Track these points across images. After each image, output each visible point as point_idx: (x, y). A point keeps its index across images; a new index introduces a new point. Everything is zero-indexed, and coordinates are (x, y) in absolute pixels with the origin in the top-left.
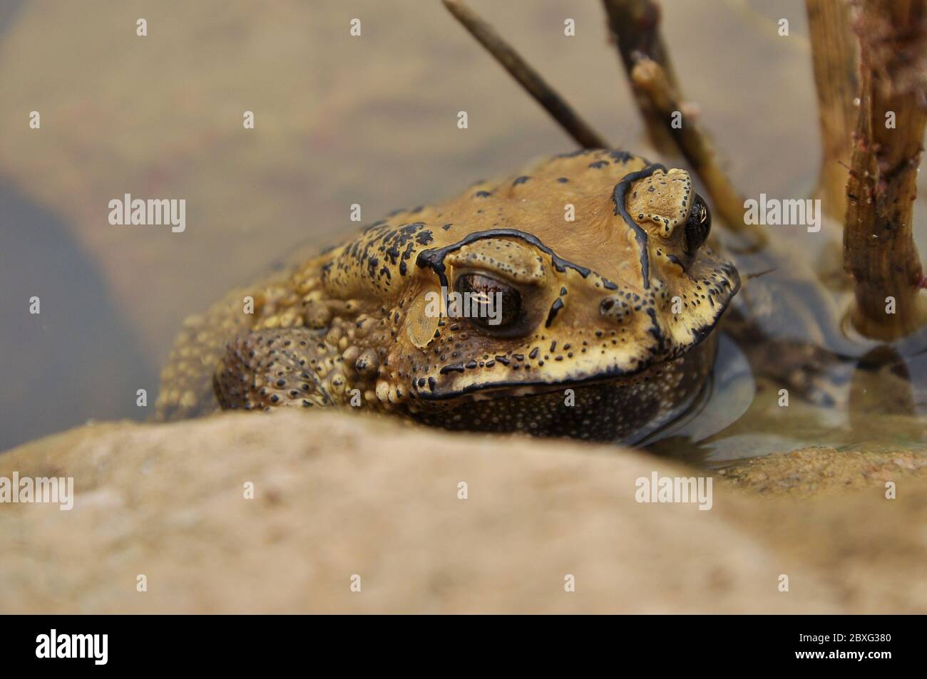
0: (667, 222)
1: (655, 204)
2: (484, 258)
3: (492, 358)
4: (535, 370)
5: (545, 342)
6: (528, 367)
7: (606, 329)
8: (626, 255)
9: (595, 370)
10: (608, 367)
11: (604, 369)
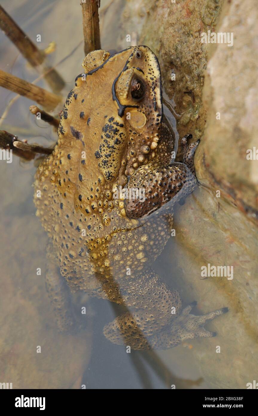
0: (106, 52)
1: (99, 57)
2: (128, 80)
3: (153, 93)
4: (157, 79)
5: (148, 76)
6: (156, 81)
7: (144, 58)
8: (118, 58)
9: (156, 63)
10: (155, 59)
11: (156, 60)
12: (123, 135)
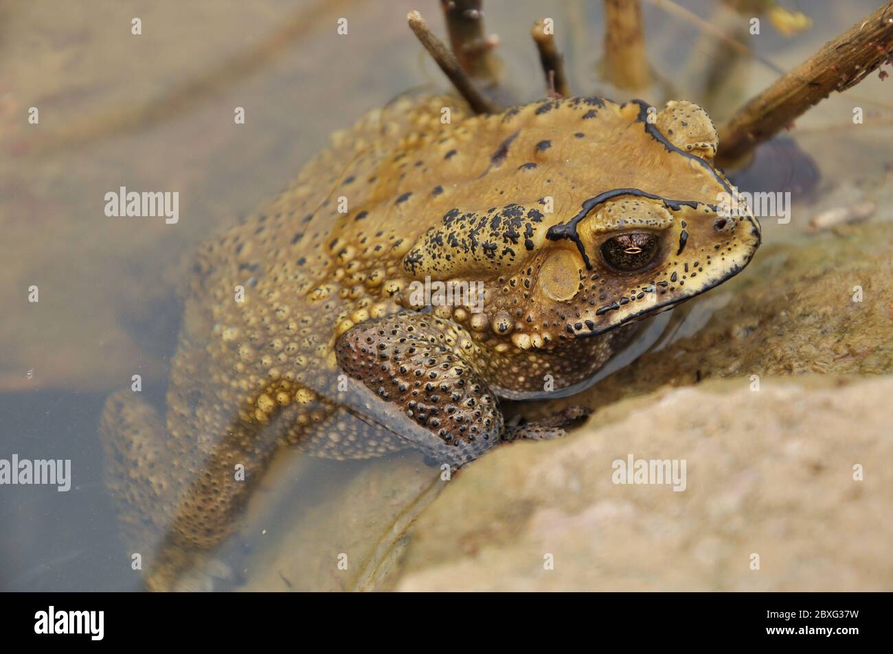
0: (712, 146)
1: (694, 134)
2: (634, 221)
3: (638, 291)
4: (678, 289)
5: (678, 266)
6: (672, 289)
7: (722, 242)
8: (702, 180)
9: (722, 274)
10: (731, 269)
11: (729, 271)
12: (512, 257)
